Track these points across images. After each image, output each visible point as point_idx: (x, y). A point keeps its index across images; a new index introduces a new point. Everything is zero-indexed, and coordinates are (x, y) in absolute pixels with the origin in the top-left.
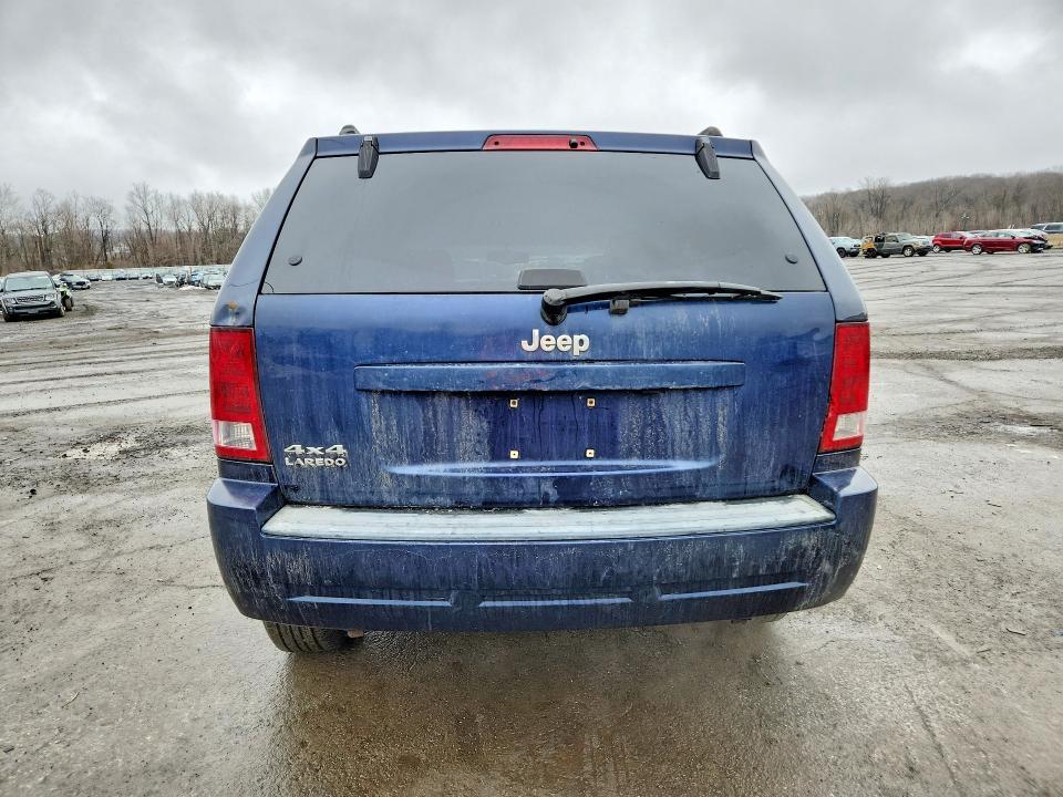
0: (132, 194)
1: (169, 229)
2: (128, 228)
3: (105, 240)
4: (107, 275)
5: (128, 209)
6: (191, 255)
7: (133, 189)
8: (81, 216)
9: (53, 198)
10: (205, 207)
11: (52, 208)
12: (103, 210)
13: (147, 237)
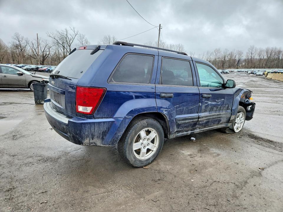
0: (249, 49)
1: (257, 58)
2: (246, 58)
3: (239, 61)
4: (236, 70)
5: (247, 53)
6: (261, 65)
7: (250, 47)
8: (235, 55)
9: (228, 51)
10: (270, 51)
11: (228, 53)
12: (240, 53)
13: (250, 60)
